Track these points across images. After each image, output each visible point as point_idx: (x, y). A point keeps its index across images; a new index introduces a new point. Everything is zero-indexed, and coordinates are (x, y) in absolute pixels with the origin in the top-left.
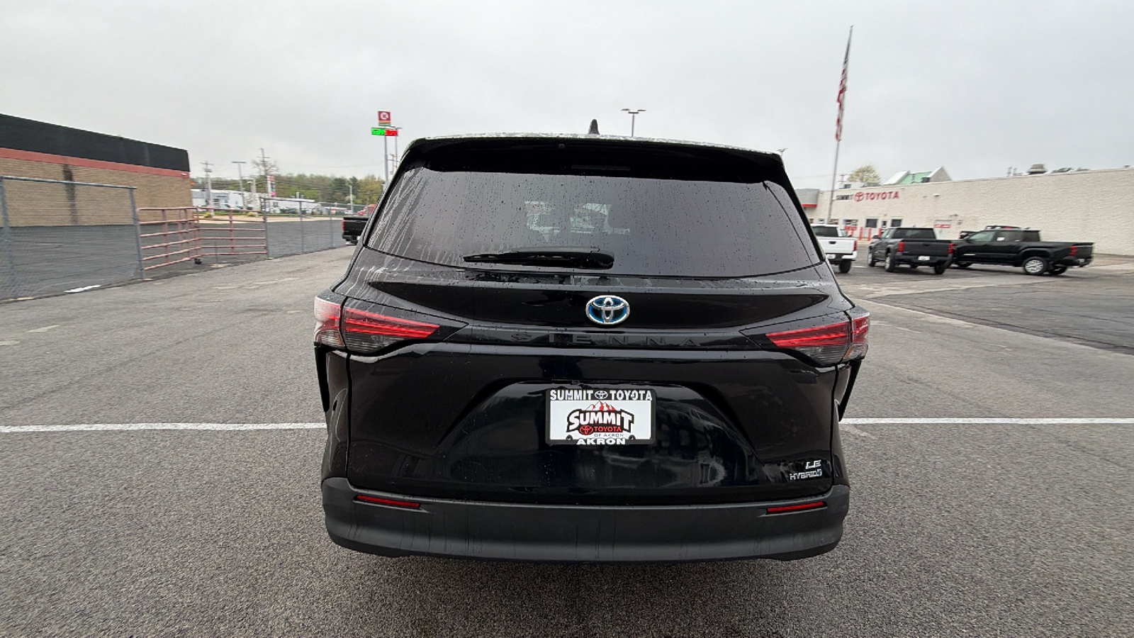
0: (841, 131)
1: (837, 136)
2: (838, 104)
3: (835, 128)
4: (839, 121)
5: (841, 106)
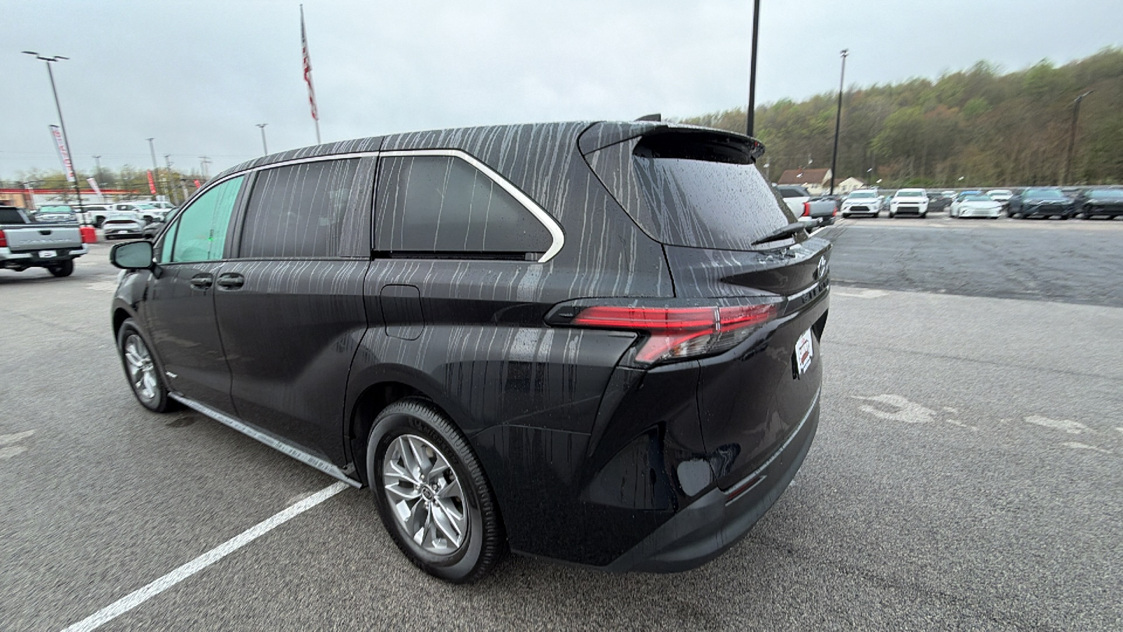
0: (316, 109)
1: (313, 115)
2: (306, 83)
3: (309, 107)
4: (311, 100)
5: (309, 84)
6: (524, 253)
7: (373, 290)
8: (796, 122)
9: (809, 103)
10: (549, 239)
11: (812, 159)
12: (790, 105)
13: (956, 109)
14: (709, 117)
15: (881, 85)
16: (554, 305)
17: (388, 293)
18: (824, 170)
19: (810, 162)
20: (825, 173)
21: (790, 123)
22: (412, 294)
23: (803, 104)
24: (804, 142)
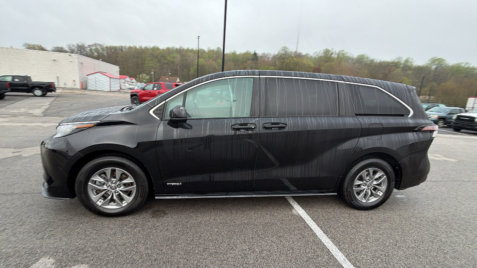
6: (404, 115)
7: (366, 126)
8: (162, 57)
9: (166, 50)
10: (409, 112)
11: (170, 73)
12: (158, 49)
13: (214, 62)
14: (122, 47)
15: (190, 48)
16: (417, 127)
17: (371, 126)
18: (176, 78)
19: (170, 74)
20: (177, 79)
21: (159, 57)
22: (381, 126)
23: (163, 50)
24: (166, 65)
